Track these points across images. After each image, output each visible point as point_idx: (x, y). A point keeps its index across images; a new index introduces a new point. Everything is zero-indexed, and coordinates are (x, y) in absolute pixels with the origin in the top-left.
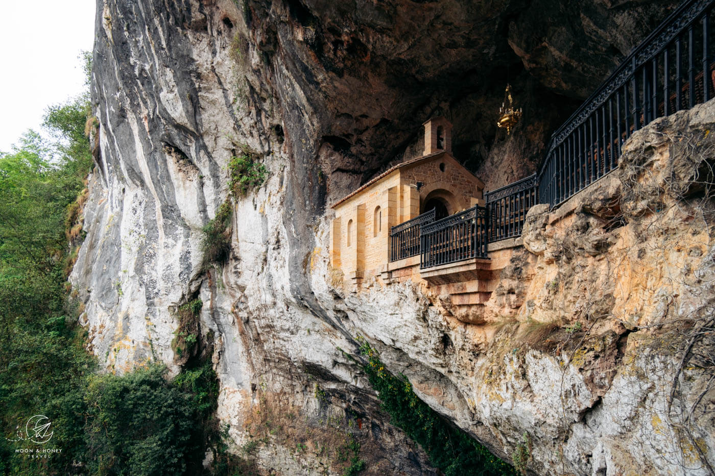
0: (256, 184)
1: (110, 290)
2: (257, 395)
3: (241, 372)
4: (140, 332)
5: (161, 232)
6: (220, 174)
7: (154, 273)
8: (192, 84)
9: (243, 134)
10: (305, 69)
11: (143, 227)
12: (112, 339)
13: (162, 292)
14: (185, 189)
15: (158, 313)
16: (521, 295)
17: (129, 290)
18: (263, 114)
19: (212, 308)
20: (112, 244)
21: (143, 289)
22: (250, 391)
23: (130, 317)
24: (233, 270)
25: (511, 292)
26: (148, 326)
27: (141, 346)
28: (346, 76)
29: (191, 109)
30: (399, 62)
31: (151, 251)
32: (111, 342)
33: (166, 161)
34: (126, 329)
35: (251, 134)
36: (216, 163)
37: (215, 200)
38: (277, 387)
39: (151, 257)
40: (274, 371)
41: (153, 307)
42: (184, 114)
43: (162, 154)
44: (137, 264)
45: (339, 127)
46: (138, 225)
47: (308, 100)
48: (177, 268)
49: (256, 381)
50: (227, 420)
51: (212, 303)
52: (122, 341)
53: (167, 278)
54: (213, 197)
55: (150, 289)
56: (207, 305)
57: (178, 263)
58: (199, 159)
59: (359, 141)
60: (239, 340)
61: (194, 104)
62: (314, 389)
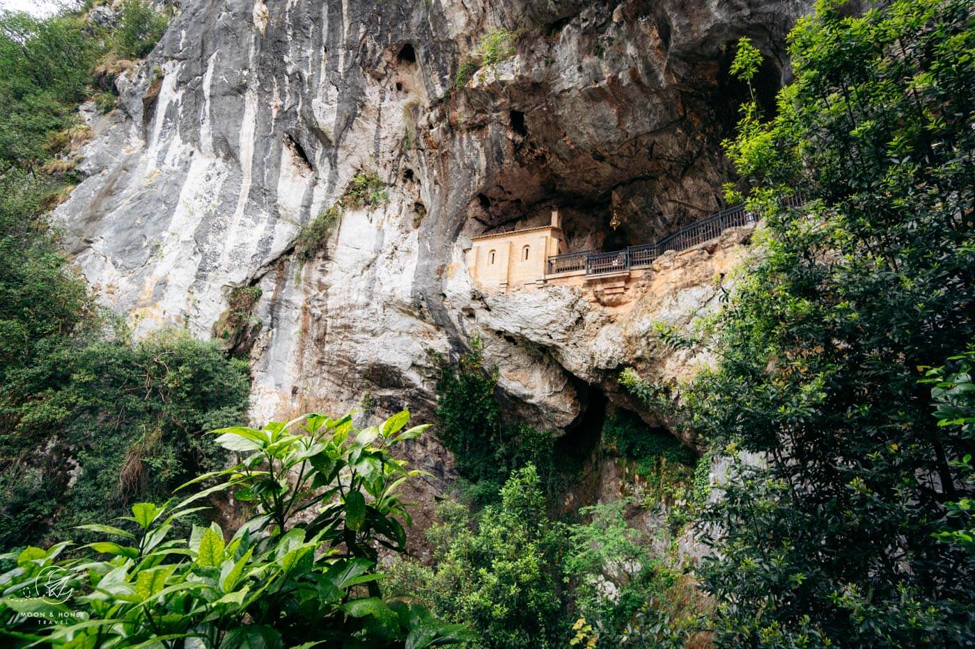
0: (367, 203)
1: (138, 247)
2: (297, 399)
3: (284, 372)
4: (177, 304)
5: (240, 210)
6: (337, 183)
7: (220, 246)
8: (355, 109)
9: (378, 163)
10: (500, 153)
11: (216, 197)
12: (135, 302)
13: (223, 268)
14: (293, 181)
15: (206, 289)
16: (649, 287)
17: (175, 254)
18: (403, 157)
19: (274, 300)
20: (159, 200)
21: (199, 258)
22: (290, 393)
23: (169, 283)
24: (319, 268)
25: (643, 286)
26: (189, 299)
27: (173, 320)
28: (524, 169)
29: (342, 124)
30: (557, 176)
31: (222, 224)
32: (130, 306)
33: (281, 150)
34: (158, 296)
35: (385, 166)
36: (337, 173)
37: (324, 202)
38: (322, 392)
39: (220, 229)
40: (326, 375)
41: (202, 281)
42: (333, 125)
43: (279, 143)
44: (198, 231)
45: (493, 192)
46: (211, 193)
47: (487, 169)
48: (253, 249)
49: (300, 384)
50: (259, 422)
51: (275, 294)
52: (150, 309)
53: (235, 255)
54: (323, 198)
55: (209, 261)
56: (268, 295)
57: (255, 245)
58: (322, 163)
59: (496, 205)
60: (296, 338)
61: (348, 123)
62: (362, 398)
